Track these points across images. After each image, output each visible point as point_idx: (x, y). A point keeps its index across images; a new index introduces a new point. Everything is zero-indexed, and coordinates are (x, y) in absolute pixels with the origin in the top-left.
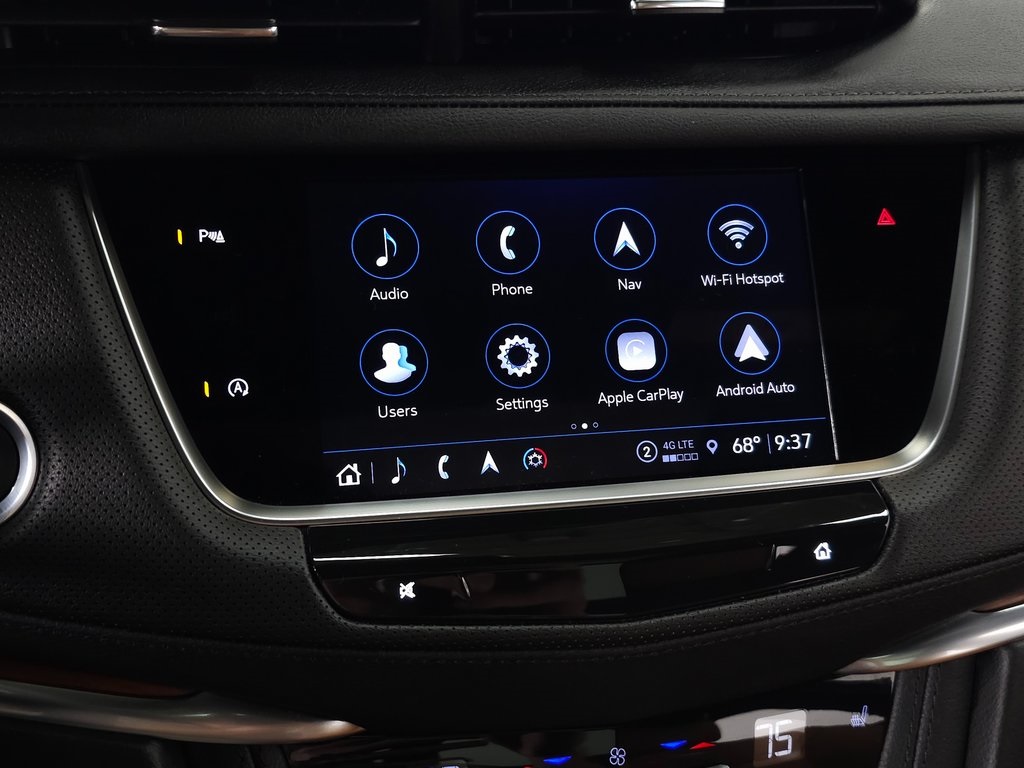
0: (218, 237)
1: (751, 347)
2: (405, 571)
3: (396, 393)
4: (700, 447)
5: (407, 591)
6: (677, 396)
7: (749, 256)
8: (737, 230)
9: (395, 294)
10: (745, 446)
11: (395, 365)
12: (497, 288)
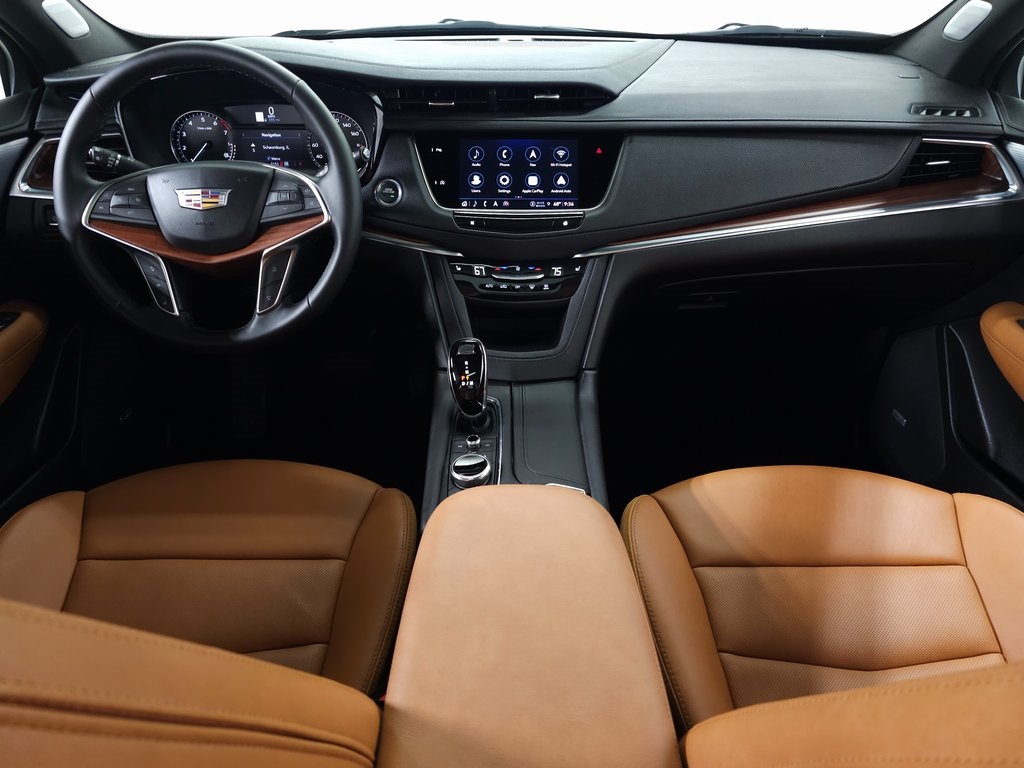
0: (440, 150)
1: (561, 181)
2: (472, 219)
3: (476, 187)
4: (546, 204)
5: (472, 223)
6: (542, 192)
7: (563, 159)
8: (561, 153)
9: (478, 165)
10: (557, 204)
11: (476, 180)
12: (501, 164)
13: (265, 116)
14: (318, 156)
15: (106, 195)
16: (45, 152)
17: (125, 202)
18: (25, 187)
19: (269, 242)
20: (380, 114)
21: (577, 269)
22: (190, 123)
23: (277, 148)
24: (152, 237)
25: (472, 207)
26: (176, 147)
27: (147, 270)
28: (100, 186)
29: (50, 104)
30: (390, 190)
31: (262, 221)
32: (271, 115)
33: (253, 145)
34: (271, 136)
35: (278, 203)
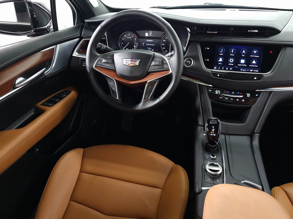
0: (209, 49)
1: (254, 62)
2: (218, 74)
3: (220, 62)
4: (247, 70)
6: (246, 65)
7: (256, 54)
8: (255, 52)
9: (222, 54)
10: (251, 70)
11: (221, 60)
12: (231, 55)
13: (148, 34)
14: (163, 48)
15: (101, 59)
16: (83, 43)
17: (107, 62)
18: (77, 53)
19: (150, 78)
20: (189, 35)
21: (256, 95)
22: (125, 36)
23: (151, 45)
24: (113, 73)
25: (218, 69)
26: (120, 43)
27: (111, 84)
28: (100, 56)
29: (86, 28)
30: (189, 62)
31: (148, 71)
32: (150, 34)
33: (143, 44)
34: (149, 41)
35: (155, 65)
